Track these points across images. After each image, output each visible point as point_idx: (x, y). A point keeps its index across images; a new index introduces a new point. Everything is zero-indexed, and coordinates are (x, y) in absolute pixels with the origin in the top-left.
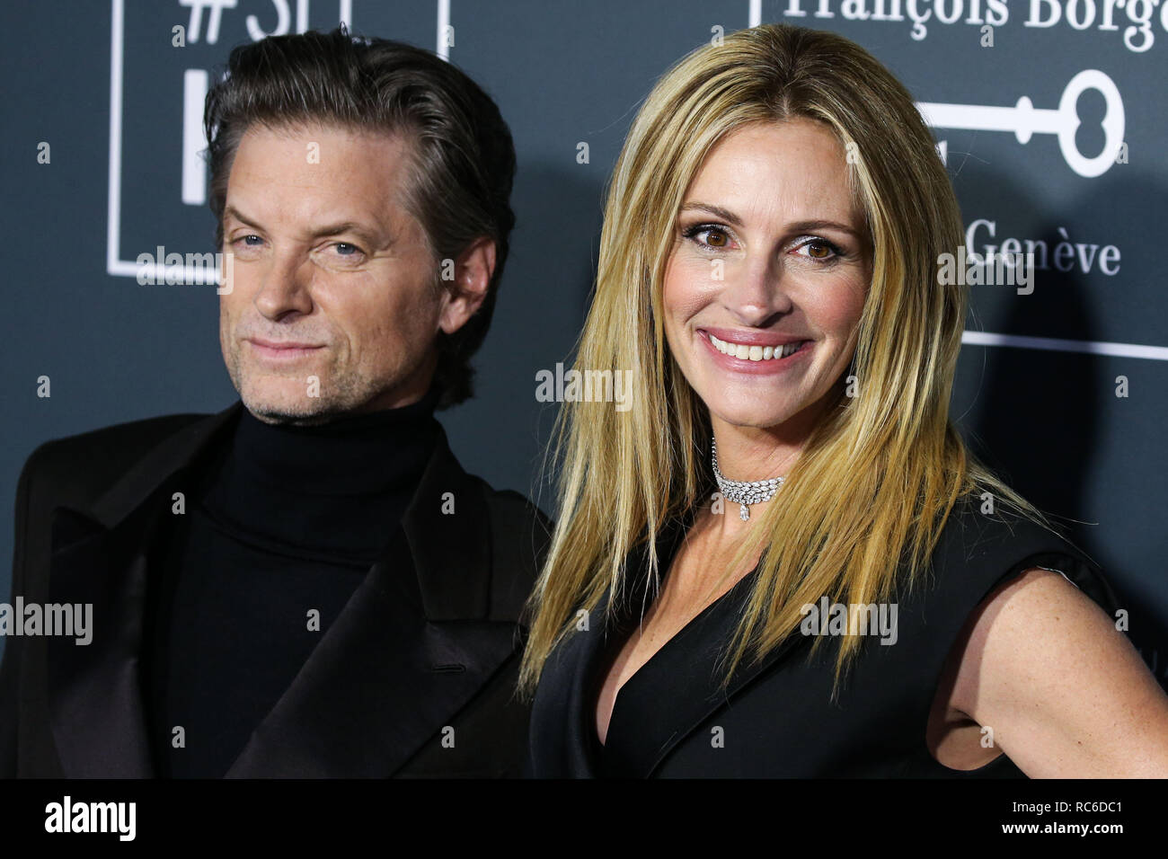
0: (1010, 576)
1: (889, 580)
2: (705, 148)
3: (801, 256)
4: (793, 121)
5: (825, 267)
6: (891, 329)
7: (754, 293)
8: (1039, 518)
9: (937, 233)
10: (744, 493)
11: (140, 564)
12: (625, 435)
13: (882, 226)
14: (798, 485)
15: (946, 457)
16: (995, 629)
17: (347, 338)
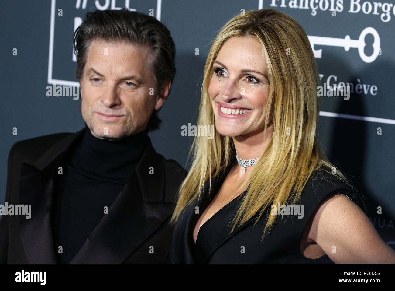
0: (329, 196)
7: (226, 91)
10: (244, 163)
16: (323, 213)
17: (130, 113)
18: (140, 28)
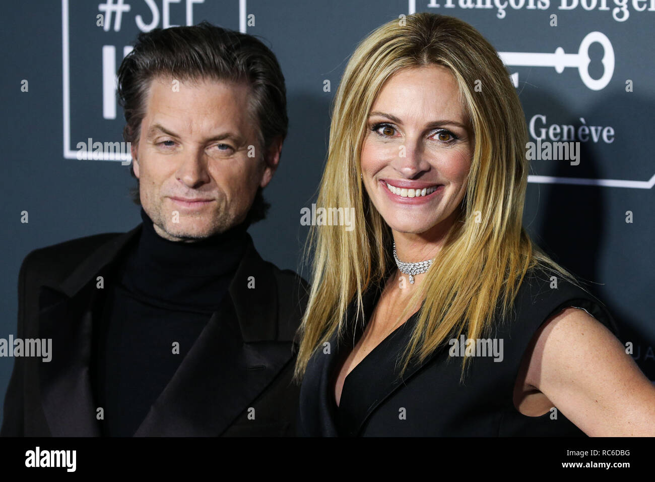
0: (556, 312)
1: (491, 315)
2: (381, 82)
3: (436, 140)
4: (429, 67)
5: (448, 146)
6: (486, 179)
7: (409, 161)
8: (571, 280)
9: (510, 125)
10: (410, 269)
11: (89, 315)
12: (344, 239)
13: (479, 123)
14: (440, 266)
15: (521, 248)
16: (549, 340)
17: (225, 195)
18: (233, 53)
